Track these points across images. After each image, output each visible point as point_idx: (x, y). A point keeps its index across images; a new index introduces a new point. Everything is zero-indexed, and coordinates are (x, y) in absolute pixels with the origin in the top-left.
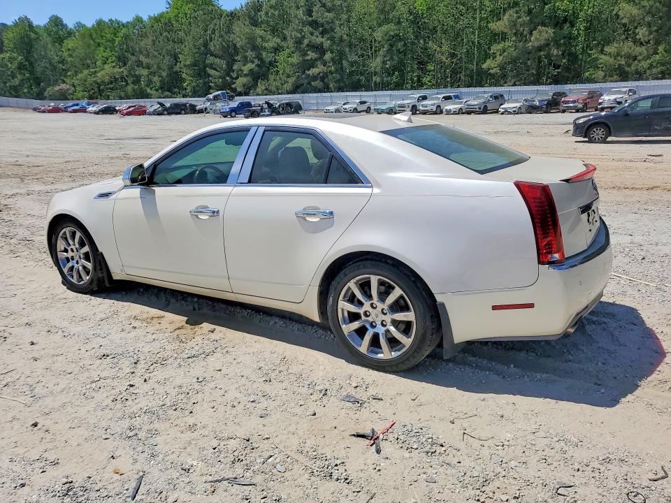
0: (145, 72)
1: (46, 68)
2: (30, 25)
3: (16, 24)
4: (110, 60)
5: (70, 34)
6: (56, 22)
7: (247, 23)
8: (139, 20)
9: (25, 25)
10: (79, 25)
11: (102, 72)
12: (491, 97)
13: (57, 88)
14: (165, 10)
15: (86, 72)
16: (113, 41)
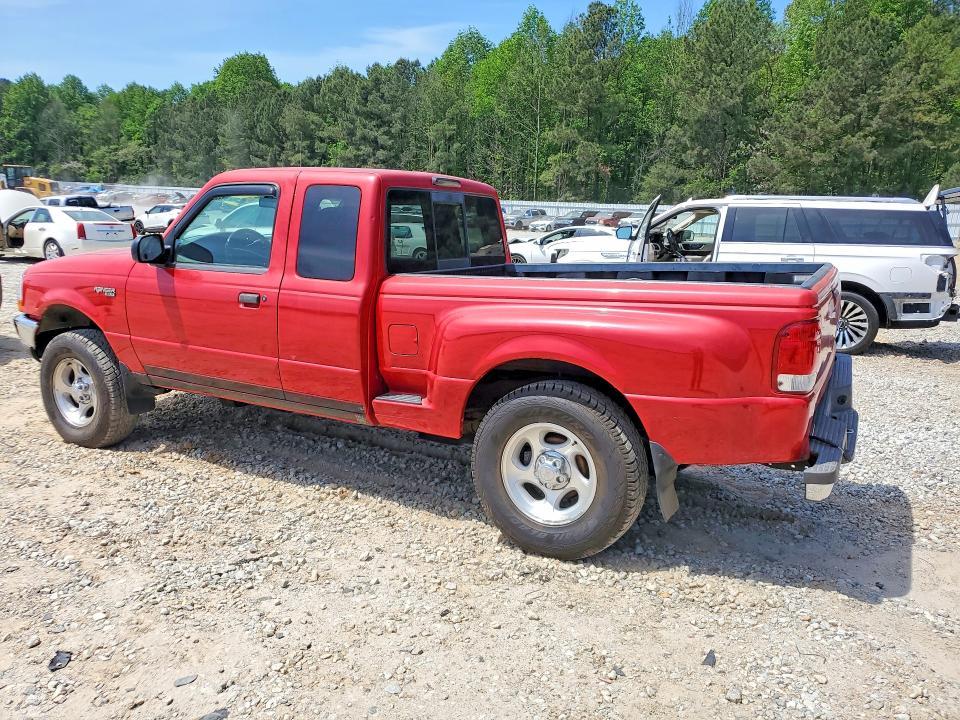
0: (179, 154)
1: (54, 140)
2: (40, 85)
3: (21, 82)
4: (136, 136)
5: (90, 99)
6: (74, 83)
7: (298, 106)
8: (179, 89)
9: (33, 84)
10: (106, 89)
11: (125, 151)
12: (528, 212)
13: (65, 166)
14: (211, 79)
15: (104, 149)
16: (143, 113)
